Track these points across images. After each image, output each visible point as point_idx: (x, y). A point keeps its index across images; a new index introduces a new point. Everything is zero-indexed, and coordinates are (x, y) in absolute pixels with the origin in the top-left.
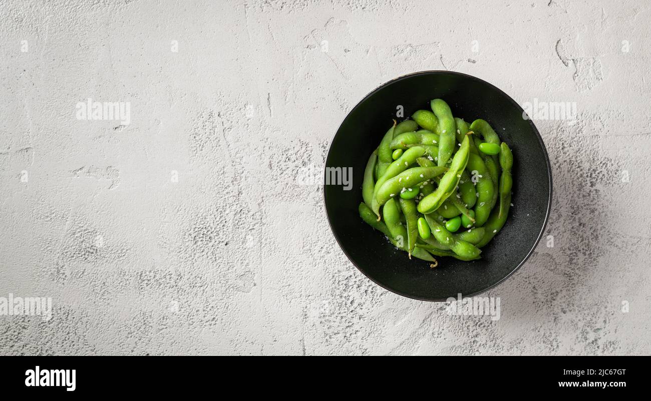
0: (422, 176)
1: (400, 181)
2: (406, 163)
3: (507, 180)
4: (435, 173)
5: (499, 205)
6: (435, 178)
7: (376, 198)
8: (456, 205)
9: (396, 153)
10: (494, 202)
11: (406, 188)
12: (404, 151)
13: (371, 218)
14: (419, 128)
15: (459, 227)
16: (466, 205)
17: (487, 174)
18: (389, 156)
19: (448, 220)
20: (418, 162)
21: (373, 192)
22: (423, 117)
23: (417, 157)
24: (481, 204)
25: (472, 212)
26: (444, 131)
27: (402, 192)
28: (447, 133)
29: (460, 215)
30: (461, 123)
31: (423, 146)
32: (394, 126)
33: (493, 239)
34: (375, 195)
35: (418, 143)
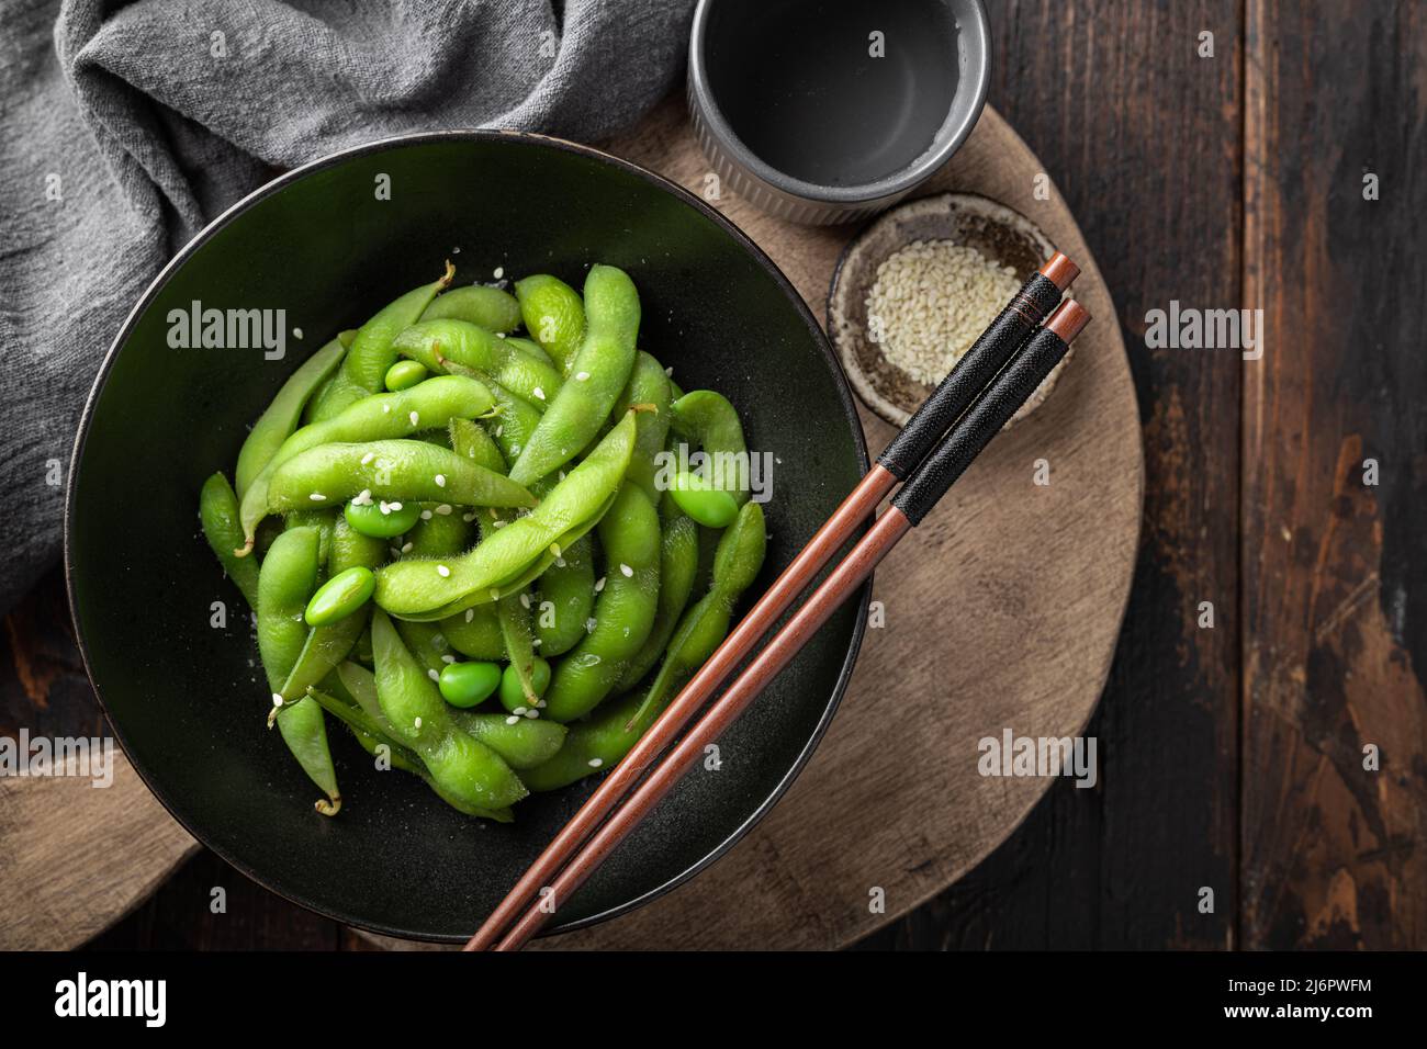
0: (440, 480)
1: (364, 462)
2: (414, 418)
3: (711, 623)
4: (489, 494)
5: (648, 691)
6: (483, 509)
7: (269, 478)
8: (504, 626)
9: (401, 371)
10: (637, 672)
11: (373, 498)
12: (430, 373)
13: (226, 536)
14: (522, 331)
15: (487, 696)
16: (539, 642)
17: (652, 576)
18: (376, 369)
19: (462, 658)
20: (452, 429)
21: (271, 458)
22: (545, 302)
23: (455, 412)
24: (587, 657)
25: (542, 670)
26: (582, 376)
27: (356, 501)
28: (591, 388)
29: (504, 664)
30: (652, 379)
31: (496, 391)
32: (439, 285)
33: (578, 783)
34: (271, 468)
35: (485, 372)
